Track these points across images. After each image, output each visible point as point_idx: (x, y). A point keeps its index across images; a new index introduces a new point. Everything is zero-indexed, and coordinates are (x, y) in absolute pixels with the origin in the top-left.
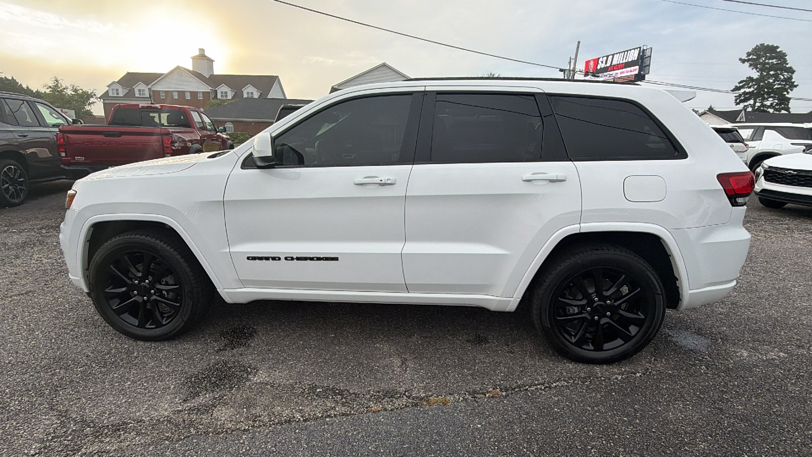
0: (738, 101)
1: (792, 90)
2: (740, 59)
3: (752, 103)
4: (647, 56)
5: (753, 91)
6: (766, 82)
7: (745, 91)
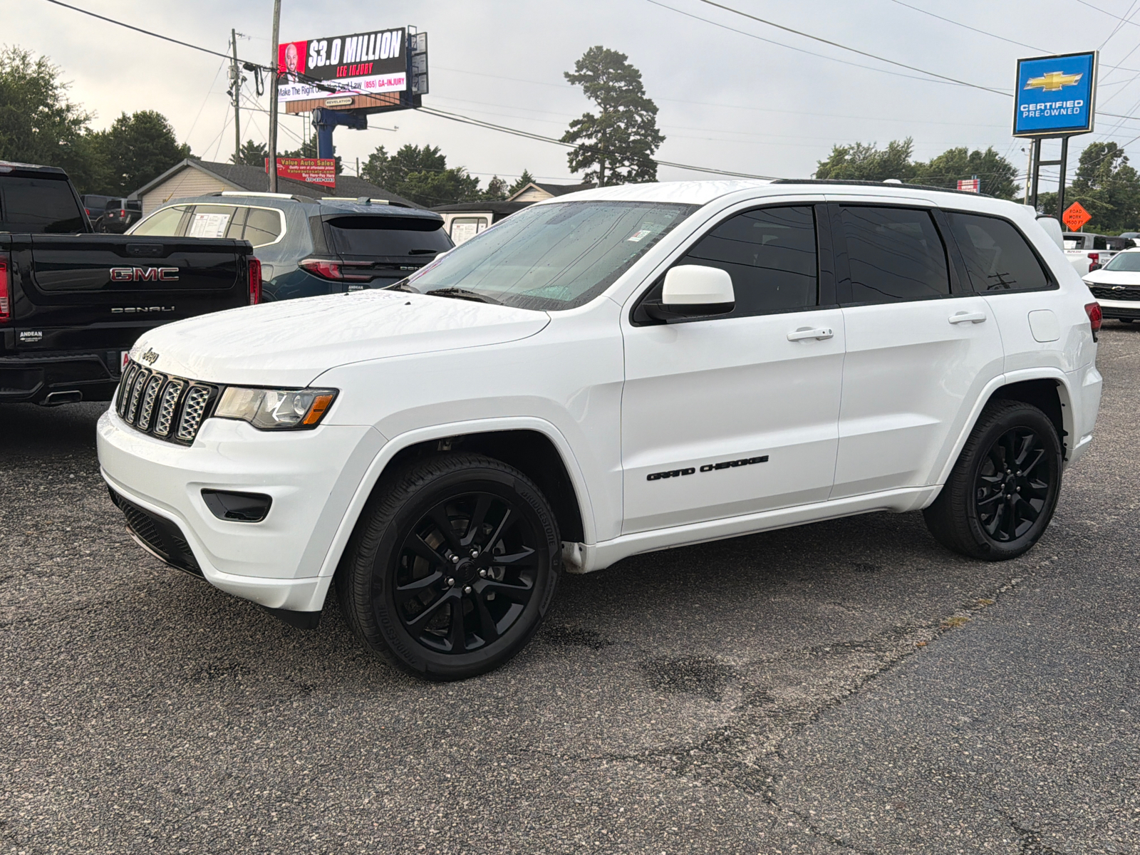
0: (574, 163)
1: (657, 147)
2: (567, 75)
3: (598, 170)
4: (418, 52)
5: (597, 144)
6: (615, 126)
7: (583, 144)
